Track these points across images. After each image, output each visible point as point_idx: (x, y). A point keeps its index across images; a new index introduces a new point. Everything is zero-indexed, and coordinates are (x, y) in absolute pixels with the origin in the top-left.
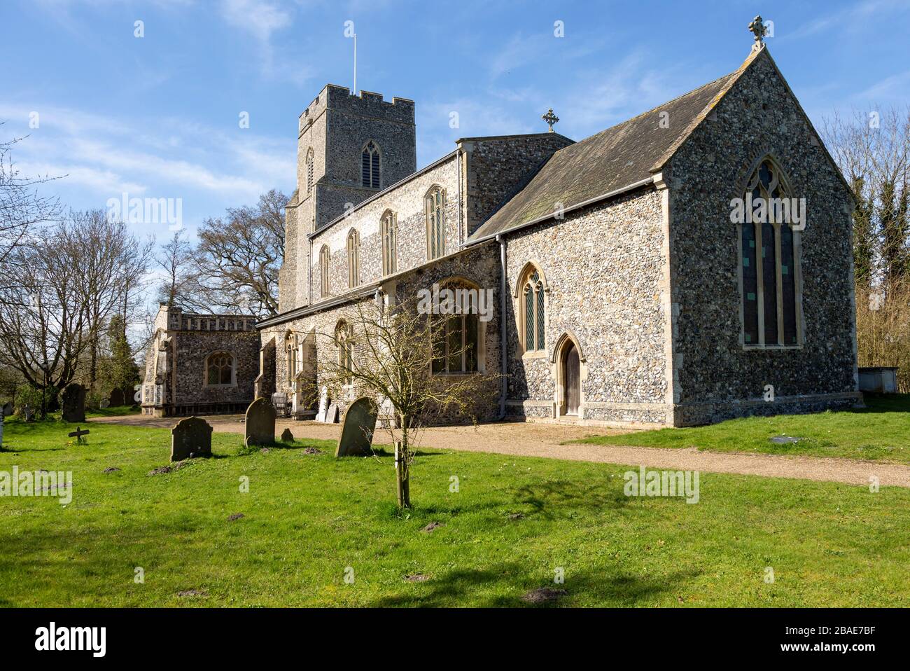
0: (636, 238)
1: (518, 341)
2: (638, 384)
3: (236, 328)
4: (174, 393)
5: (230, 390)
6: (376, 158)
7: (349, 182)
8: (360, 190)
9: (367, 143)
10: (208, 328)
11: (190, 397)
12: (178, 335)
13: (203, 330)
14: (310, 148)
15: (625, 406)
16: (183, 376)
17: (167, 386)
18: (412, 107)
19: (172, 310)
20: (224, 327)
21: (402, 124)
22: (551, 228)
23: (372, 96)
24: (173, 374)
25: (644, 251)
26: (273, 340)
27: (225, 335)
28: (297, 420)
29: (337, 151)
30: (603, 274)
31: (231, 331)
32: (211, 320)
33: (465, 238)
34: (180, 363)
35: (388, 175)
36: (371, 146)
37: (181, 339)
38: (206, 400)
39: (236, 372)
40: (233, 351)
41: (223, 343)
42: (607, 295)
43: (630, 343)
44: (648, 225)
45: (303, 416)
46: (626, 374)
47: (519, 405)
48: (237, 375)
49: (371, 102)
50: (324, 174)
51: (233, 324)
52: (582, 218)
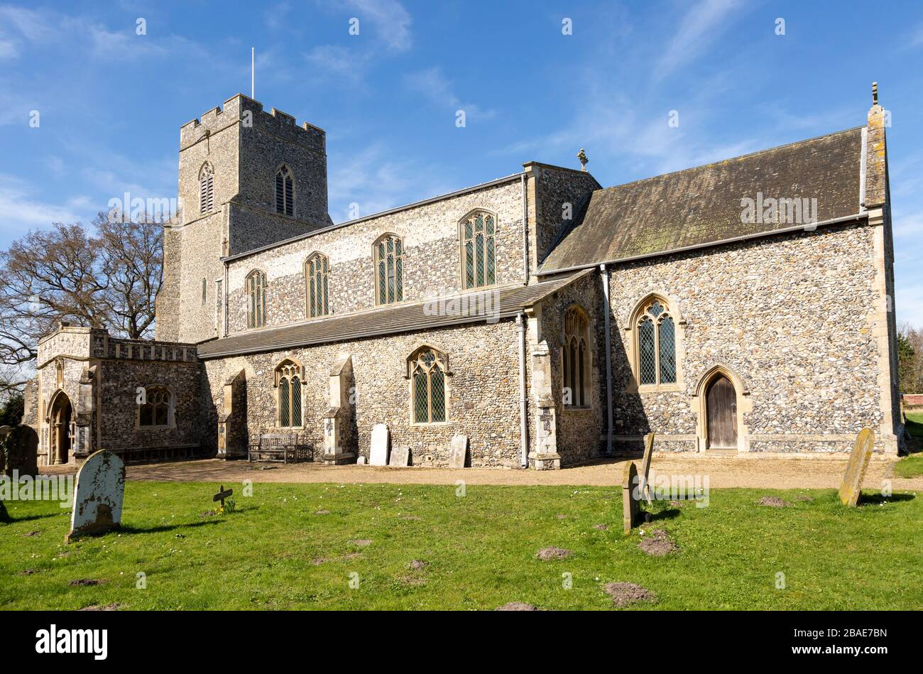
0: (829, 273)
1: (631, 375)
2: (835, 415)
3: (174, 358)
4: (99, 437)
5: (167, 432)
6: (289, 184)
7: (264, 206)
8: (275, 216)
9: (280, 166)
10: (142, 357)
11: (118, 441)
12: (103, 364)
13: (135, 359)
14: (206, 162)
15: (818, 438)
16: (110, 415)
17: (93, 428)
18: (323, 136)
19: (95, 332)
20: (161, 356)
21: (314, 153)
22: (689, 260)
23: (285, 116)
24: (98, 414)
25: (844, 285)
26: (243, 373)
27: (162, 366)
28: (336, 464)
29: (251, 169)
30: (776, 307)
31: (169, 362)
32: (145, 347)
33: (534, 267)
34: (107, 400)
35: (301, 203)
36: (284, 169)
37: (108, 369)
38: (139, 445)
39: (174, 411)
40: (170, 385)
41: (159, 375)
42: (783, 328)
43: (823, 375)
44: (850, 260)
45: (341, 460)
46: (817, 406)
47: (637, 439)
48: (176, 414)
49: (283, 123)
50: (236, 192)
51: (171, 353)
52: (741, 251)
